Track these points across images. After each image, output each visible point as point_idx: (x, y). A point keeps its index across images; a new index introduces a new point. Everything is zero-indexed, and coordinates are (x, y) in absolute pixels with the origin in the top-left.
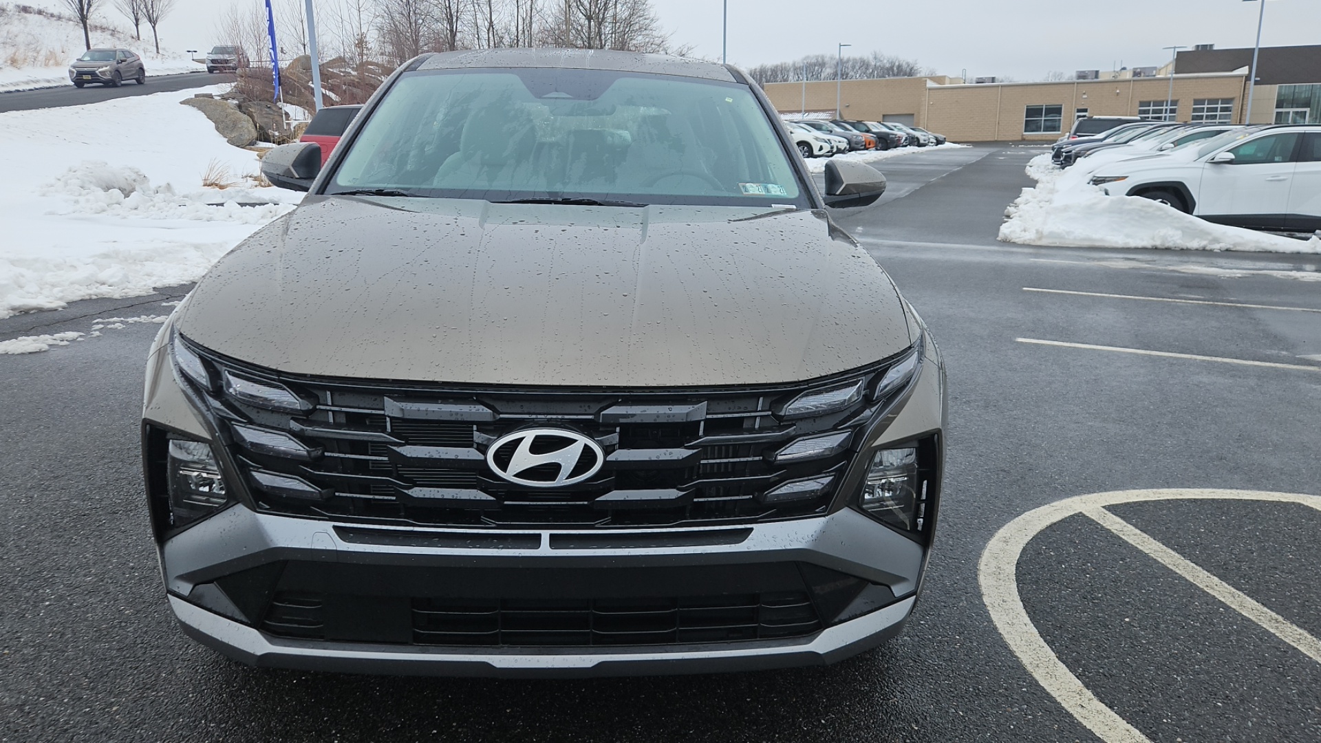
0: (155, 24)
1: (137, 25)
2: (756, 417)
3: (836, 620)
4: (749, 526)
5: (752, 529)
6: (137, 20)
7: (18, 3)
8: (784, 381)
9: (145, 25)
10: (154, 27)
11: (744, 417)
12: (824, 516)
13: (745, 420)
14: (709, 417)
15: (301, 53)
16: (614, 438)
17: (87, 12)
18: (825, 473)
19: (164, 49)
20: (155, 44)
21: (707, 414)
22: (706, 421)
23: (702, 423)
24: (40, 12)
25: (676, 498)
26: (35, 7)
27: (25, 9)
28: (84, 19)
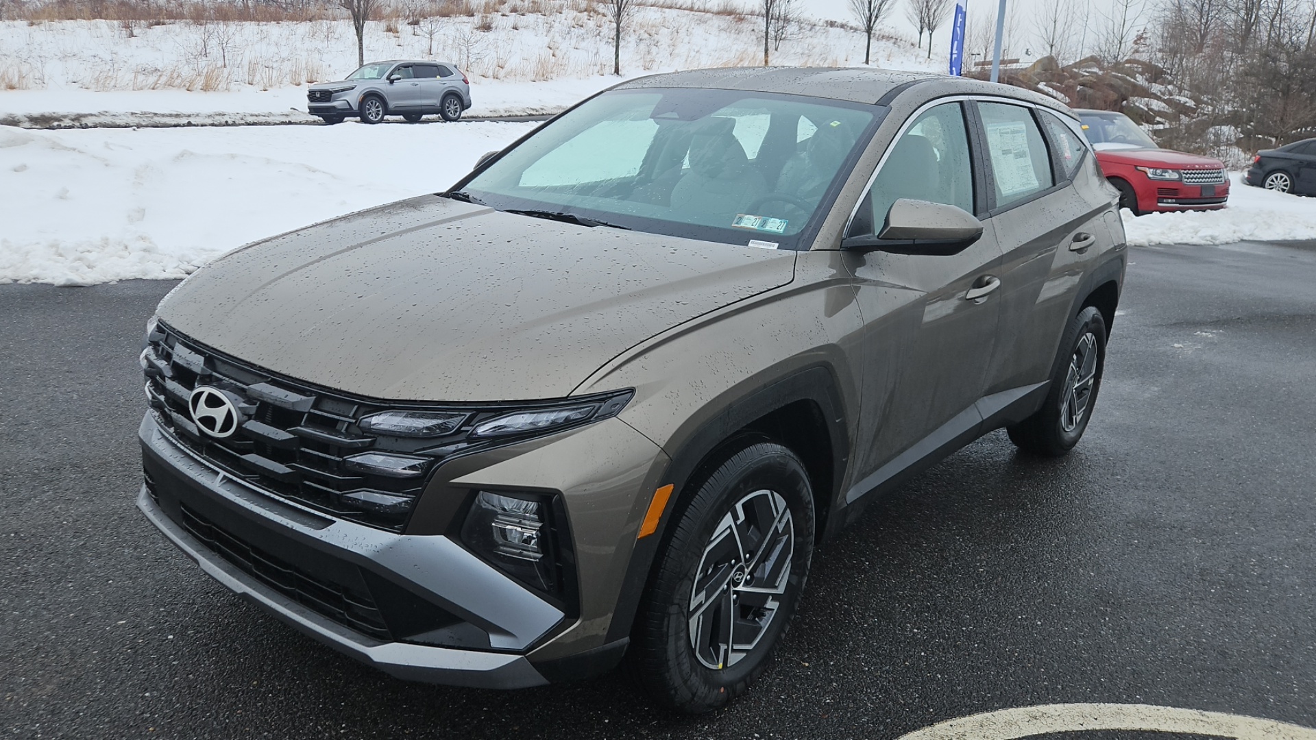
0: (932, 32)
1: (921, 33)
2: (345, 421)
3: (408, 639)
4: (334, 519)
5: (335, 522)
6: (922, 29)
7: (826, 19)
8: (370, 395)
9: (926, 33)
10: (931, 34)
11: (338, 420)
12: (398, 533)
13: (339, 423)
14: (312, 411)
15: (1046, 54)
16: (253, 409)
17: (874, 24)
18: (404, 493)
19: (936, 54)
20: (928, 50)
21: (312, 408)
22: (310, 413)
23: (306, 415)
24: (842, 26)
25: (282, 474)
26: (839, 21)
27: (832, 24)
28: (869, 30)
